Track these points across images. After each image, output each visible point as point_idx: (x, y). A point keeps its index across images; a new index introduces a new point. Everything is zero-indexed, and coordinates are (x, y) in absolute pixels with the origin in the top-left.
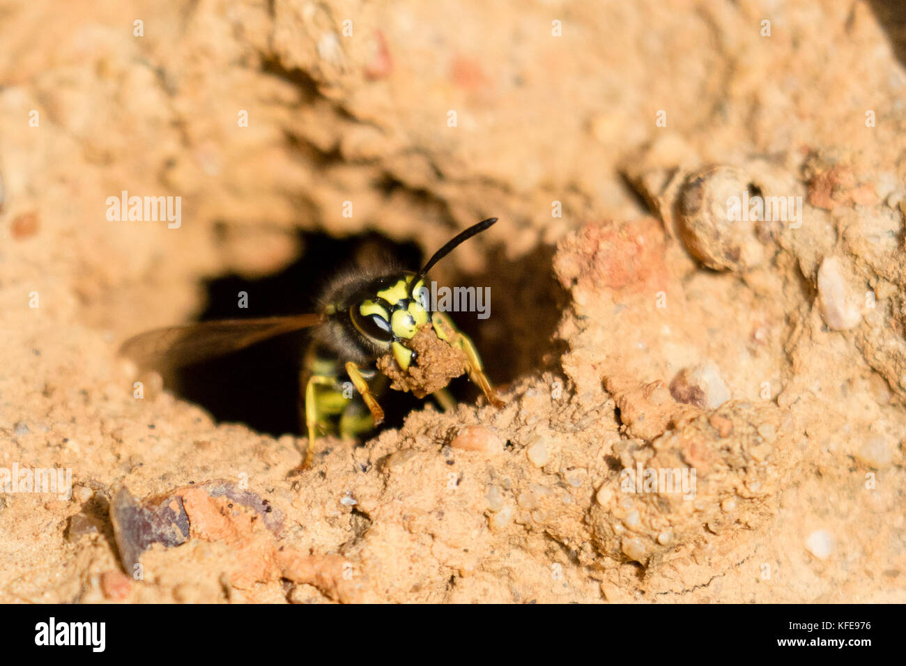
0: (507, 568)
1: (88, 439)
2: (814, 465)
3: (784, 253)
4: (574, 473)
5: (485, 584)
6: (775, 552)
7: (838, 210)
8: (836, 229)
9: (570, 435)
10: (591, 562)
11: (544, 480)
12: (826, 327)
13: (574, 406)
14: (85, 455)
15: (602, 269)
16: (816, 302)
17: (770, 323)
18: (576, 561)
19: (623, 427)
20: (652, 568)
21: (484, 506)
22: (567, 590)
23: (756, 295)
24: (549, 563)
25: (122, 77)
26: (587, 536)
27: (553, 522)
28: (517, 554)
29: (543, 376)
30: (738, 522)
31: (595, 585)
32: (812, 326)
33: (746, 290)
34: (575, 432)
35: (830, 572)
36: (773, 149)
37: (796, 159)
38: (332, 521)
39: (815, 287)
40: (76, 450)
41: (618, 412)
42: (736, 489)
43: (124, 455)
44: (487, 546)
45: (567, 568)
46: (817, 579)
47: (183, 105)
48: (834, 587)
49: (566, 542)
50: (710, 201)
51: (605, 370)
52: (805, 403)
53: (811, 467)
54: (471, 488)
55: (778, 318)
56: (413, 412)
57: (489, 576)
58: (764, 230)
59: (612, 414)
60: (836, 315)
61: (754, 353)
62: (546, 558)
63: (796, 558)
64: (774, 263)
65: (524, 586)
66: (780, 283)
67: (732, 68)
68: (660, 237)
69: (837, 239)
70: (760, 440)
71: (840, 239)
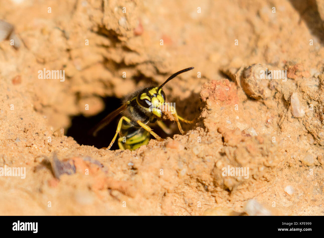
0: (183, 192)
1: (40, 145)
2: (288, 163)
3: (278, 93)
4: (208, 158)
5: (175, 198)
6: (274, 191)
7: (297, 79)
8: (297, 85)
9: (207, 145)
10: (212, 190)
11: (198, 160)
12: (293, 117)
13: (208, 136)
14: (39, 150)
15: (217, 93)
16: (290, 108)
17: (272, 117)
18: (207, 190)
19: (225, 143)
20: (234, 191)
21: (177, 167)
22: (204, 200)
23: (268, 108)
24: (198, 192)
25: (50, 33)
26: (212, 179)
27: (200, 174)
28: (186, 187)
29: (197, 128)
30: (263, 177)
31: (213, 199)
32: (288, 116)
33: (264, 106)
34: (208, 144)
35: (293, 199)
36: (273, 62)
37: (282, 65)
38: (124, 171)
39: (289, 102)
40: (36, 148)
41: (223, 139)
42: (264, 163)
43: (53, 150)
44: (177, 183)
45: (204, 193)
46: (288, 202)
47: (71, 43)
48: (294, 204)
49: (204, 182)
50: (254, 73)
51: (218, 125)
52: (286, 141)
53: (287, 164)
54: (173, 162)
55: (276, 116)
56: (152, 139)
57: (177, 195)
58: (271, 85)
59: (221, 139)
60: (297, 112)
61: (267, 127)
62: (197, 189)
63: (281, 194)
64: (274, 97)
65: (189, 198)
66: (276, 104)
67: (258, 38)
68: (235, 88)
69: (297, 87)
70: (273, 145)
71: (298, 87)
